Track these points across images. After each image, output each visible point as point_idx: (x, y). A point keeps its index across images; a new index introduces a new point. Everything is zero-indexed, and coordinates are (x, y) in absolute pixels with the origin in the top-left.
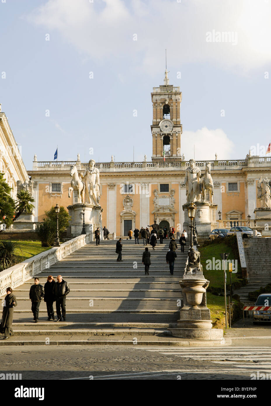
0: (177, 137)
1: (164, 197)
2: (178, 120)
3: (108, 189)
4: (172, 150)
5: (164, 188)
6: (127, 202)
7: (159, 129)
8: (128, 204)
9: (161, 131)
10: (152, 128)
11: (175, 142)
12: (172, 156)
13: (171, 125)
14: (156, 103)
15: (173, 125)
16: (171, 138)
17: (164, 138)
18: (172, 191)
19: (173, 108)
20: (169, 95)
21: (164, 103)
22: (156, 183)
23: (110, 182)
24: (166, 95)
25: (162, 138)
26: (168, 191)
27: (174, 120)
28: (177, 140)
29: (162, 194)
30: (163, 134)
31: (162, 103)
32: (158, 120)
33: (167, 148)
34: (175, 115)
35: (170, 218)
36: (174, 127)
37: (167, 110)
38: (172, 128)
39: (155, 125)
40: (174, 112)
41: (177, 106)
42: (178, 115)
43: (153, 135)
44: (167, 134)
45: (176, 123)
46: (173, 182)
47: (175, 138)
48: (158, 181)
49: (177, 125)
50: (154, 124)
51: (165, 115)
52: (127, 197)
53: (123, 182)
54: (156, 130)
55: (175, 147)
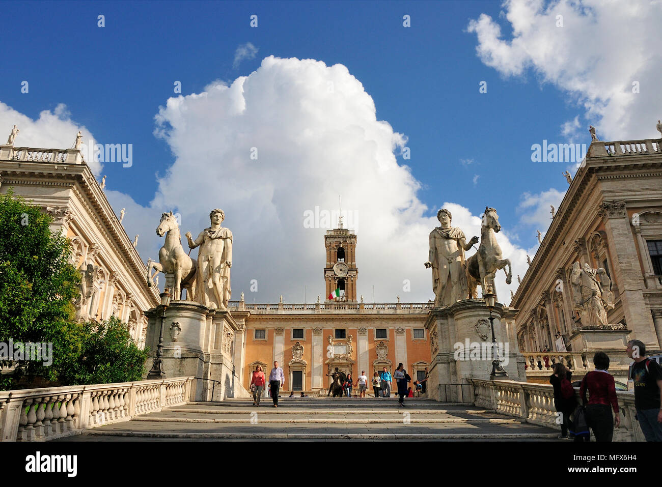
0: (352, 281)
1: (339, 345)
2: (353, 263)
3: (275, 334)
4: (347, 296)
5: (341, 334)
6: (297, 349)
7: (333, 272)
8: (298, 352)
9: (335, 274)
10: (325, 271)
11: (350, 286)
12: (347, 301)
13: (346, 268)
14: (330, 246)
15: (348, 268)
16: (346, 283)
18: (349, 338)
19: (348, 251)
20: (343, 238)
21: (339, 245)
22: (331, 328)
24: (340, 238)
25: (337, 282)
26: (345, 338)
27: (349, 263)
28: (352, 284)
29: (337, 341)
30: (337, 278)
31: (336, 246)
32: (332, 263)
33: (342, 292)
34: (349, 258)
35: (347, 369)
36: (349, 270)
37: (341, 253)
38: (347, 271)
39: (329, 269)
40: (349, 255)
41: (352, 249)
42: (353, 259)
43: (326, 279)
44: (342, 278)
45: (351, 267)
46: (349, 327)
47: (350, 282)
48: (333, 325)
49: (353, 269)
50: (329, 267)
51: (339, 259)
52: (298, 344)
53: (293, 325)
54: (329, 273)
55: (350, 292)
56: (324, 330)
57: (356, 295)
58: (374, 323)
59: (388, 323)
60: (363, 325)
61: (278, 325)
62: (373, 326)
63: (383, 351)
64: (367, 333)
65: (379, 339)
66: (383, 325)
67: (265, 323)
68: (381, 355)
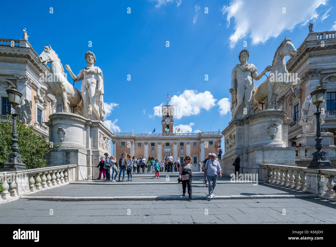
0: (172, 125)
1: (167, 148)
3: (145, 145)
4: (170, 131)
5: (168, 144)
8: (153, 151)
10: (162, 122)
11: (171, 127)
12: (170, 133)
16: (169, 126)
17: (167, 126)
18: (171, 146)
22: (164, 143)
23: (146, 142)
26: (169, 146)
27: (171, 119)
30: (166, 124)
32: (165, 119)
34: (171, 117)
38: (170, 122)
39: (163, 121)
43: (162, 125)
44: (168, 124)
46: (171, 142)
48: (165, 141)
49: (172, 121)
51: (167, 117)
52: (153, 148)
53: (151, 142)
54: (164, 123)
55: (171, 130)
56: (162, 143)
57: (173, 131)
58: (179, 141)
59: (184, 141)
60: (176, 141)
61: (145, 141)
62: (179, 142)
63: (182, 150)
64: (177, 144)
65: (181, 146)
66: (182, 141)
67: (141, 141)
68: (181, 152)
